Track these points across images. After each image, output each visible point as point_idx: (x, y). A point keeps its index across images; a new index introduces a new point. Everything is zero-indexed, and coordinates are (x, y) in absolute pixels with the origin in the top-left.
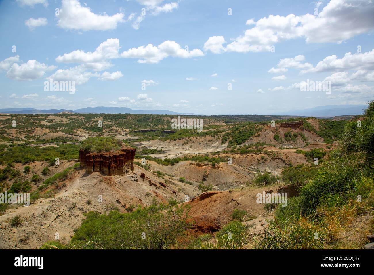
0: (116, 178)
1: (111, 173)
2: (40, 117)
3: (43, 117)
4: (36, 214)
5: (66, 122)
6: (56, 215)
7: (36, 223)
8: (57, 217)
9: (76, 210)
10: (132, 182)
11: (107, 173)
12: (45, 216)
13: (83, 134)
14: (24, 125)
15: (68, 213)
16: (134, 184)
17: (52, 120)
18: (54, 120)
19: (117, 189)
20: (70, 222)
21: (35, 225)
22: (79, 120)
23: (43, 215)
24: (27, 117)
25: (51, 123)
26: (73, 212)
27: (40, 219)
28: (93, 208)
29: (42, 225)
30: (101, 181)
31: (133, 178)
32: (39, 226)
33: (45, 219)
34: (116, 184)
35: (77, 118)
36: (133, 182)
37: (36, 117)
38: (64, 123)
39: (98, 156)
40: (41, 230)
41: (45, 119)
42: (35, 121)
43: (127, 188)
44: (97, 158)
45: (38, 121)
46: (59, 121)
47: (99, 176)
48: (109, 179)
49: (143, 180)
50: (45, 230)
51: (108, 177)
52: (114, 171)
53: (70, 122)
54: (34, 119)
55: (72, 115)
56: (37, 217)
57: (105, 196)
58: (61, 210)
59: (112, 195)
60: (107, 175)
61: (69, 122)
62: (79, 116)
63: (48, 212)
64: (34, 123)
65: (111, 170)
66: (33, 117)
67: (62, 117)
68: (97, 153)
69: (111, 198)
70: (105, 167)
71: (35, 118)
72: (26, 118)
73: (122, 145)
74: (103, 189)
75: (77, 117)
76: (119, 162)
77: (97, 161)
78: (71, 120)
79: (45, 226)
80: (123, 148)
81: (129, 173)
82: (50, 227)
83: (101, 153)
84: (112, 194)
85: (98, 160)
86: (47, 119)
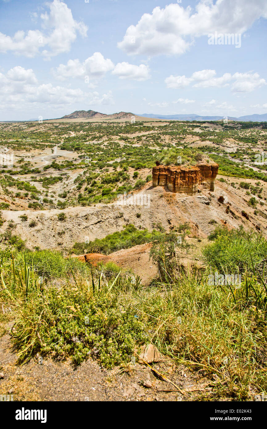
0: (180, 197)
1: (177, 189)
4: (80, 215)
6: (99, 220)
7: (76, 223)
8: (99, 222)
9: (121, 220)
10: (200, 204)
11: (172, 189)
12: (86, 219)
15: (112, 221)
16: (201, 206)
19: (176, 208)
20: (109, 230)
21: (74, 224)
23: (86, 217)
26: (118, 221)
27: (81, 220)
28: (140, 222)
29: (79, 225)
30: (162, 197)
31: (204, 200)
32: (77, 225)
33: (86, 221)
34: (176, 203)
36: (202, 204)
39: (165, 170)
40: (77, 229)
43: (190, 210)
44: (163, 171)
47: (161, 191)
48: (170, 196)
49: (220, 205)
50: (80, 230)
51: (171, 193)
52: (180, 188)
56: (80, 217)
57: (158, 213)
58: (107, 217)
59: (167, 214)
60: (171, 192)
63: (93, 215)
65: (176, 186)
68: (165, 166)
69: (164, 216)
70: (170, 182)
73: (201, 160)
74: (160, 206)
76: (188, 179)
77: (162, 175)
79: (82, 227)
80: (202, 164)
81: (201, 194)
82: (86, 229)
83: (168, 167)
84: (167, 212)
85: (164, 173)
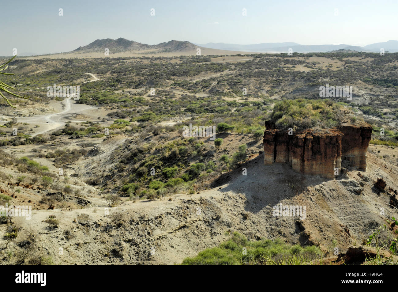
2: (296, 59)
3: (301, 59)
5: (337, 67)
13: (361, 91)
14: (268, 72)
17: (314, 64)
18: (319, 63)
22: (361, 65)
24: (277, 58)
25: (311, 69)
35: (360, 61)
37: (290, 59)
38: (334, 69)
41: (304, 62)
42: (287, 65)
45: (292, 66)
46: (326, 67)
53: (345, 68)
54: (287, 62)
55: (352, 55)
61: (343, 67)
62: (363, 57)
64: (285, 69)
66: (285, 59)
67: (333, 59)
71: (288, 60)
72: (275, 59)
75: (360, 58)
78: (347, 65)
86: (307, 61)
